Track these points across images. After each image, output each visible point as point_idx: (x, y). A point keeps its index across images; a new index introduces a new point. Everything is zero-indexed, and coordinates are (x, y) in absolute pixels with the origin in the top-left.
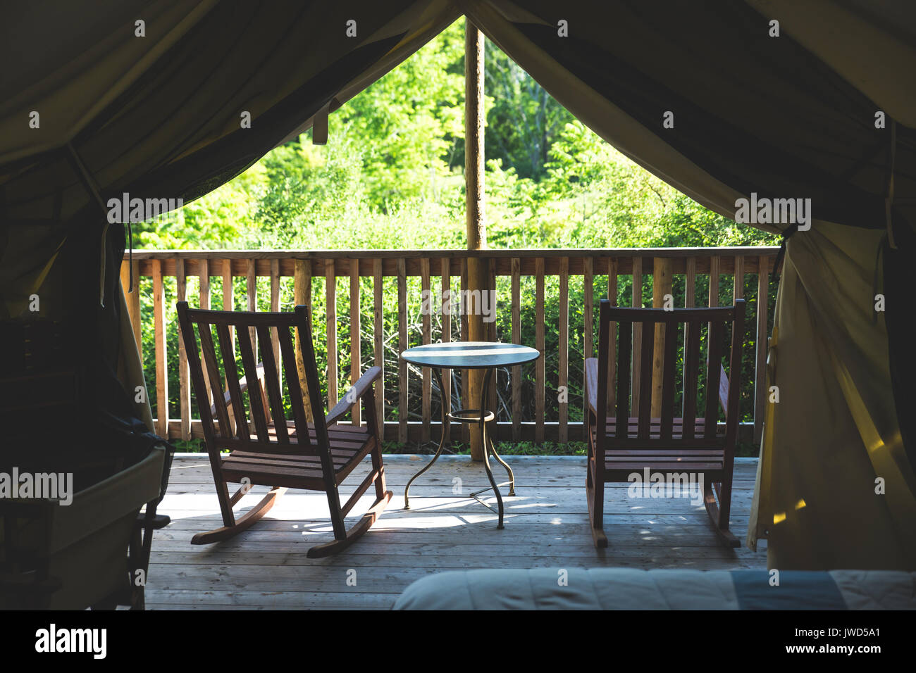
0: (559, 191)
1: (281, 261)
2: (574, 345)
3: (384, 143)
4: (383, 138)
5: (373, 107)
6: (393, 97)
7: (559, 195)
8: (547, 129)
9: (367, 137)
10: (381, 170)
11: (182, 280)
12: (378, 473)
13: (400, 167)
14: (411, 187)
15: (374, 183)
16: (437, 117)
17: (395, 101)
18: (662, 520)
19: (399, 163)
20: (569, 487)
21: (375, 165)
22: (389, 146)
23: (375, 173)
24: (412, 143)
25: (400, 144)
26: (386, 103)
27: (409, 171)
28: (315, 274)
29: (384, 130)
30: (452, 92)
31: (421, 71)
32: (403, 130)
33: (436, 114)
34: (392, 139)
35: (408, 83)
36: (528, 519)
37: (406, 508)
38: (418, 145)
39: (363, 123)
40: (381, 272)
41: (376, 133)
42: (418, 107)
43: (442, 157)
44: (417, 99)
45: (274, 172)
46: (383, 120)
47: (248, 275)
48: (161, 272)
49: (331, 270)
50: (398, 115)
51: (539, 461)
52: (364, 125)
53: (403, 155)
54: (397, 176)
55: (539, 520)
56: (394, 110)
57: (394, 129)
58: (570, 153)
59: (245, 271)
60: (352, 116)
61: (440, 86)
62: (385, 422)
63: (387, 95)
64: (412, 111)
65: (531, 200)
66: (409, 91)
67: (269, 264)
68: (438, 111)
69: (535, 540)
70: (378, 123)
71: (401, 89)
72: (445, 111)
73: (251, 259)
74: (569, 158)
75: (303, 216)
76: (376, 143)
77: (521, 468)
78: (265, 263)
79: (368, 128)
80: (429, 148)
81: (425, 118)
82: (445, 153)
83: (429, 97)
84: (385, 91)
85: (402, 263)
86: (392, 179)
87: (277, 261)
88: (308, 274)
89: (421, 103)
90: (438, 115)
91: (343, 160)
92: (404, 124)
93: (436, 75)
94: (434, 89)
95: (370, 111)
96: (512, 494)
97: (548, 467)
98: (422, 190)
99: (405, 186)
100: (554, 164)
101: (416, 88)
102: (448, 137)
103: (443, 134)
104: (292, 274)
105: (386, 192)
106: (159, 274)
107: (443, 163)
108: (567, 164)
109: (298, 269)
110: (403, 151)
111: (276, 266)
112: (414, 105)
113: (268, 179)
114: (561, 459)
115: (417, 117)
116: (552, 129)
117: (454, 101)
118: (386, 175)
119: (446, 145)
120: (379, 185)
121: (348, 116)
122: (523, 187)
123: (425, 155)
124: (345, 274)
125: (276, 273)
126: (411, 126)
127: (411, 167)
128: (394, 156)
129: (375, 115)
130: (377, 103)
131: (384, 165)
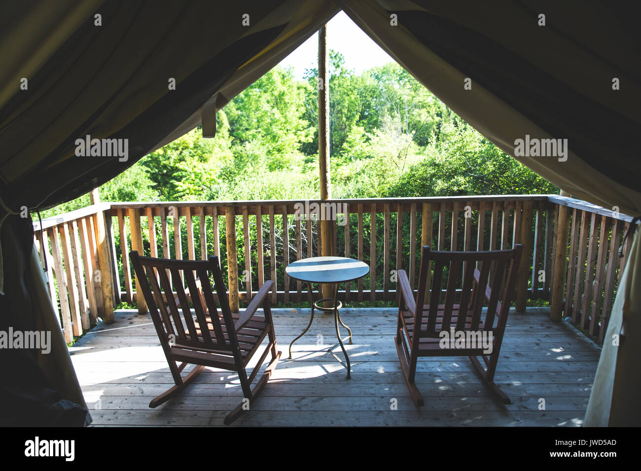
0: (346, 162)
1: (218, 208)
2: (365, 236)
3: (277, 144)
4: (276, 143)
5: (273, 131)
6: (280, 128)
7: (346, 164)
8: (333, 139)
9: (271, 142)
10: (276, 154)
11: (164, 218)
12: (272, 345)
13: (283, 153)
14: (287, 160)
15: (273, 159)
16: (295, 135)
17: (280, 129)
18: (444, 368)
19: (282, 152)
20: (382, 335)
21: (273, 152)
22: (278, 145)
23: (274, 155)
24: (287, 145)
25: (282, 145)
26: (277, 130)
27: (286, 154)
28: (237, 214)
29: (276, 140)
30: (301, 126)
31: (290, 118)
32: (283, 140)
33: (295, 134)
34: (279, 143)
35: (285, 123)
36: (365, 368)
37: (290, 358)
38: (289, 145)
39: (269, 137)
40: (273, 213)
41: (274, 141)
42: (289, 131)
43: (298, 149)
44: (289, 129)
45: (236, 156)
46: (276, 136)
47: (200, 215)
48: (152, 214)
49: (245, 212)
50: (281, 134)
51: (360, 312)
52: (270, 138)
53: (284, 149)
54: (282, 156)
55: (371, 368)
56: (280, 133)
57: (280, 139)
58: (350, 147)
59: (199, 213)
60: (265, 135)
61: (297, 124)
62: (277, 292)
63: (277, 127)
64: (287, 133)
65: (335, 166)
66: (285, 125)
67: (211, 209)
68: (296, 132)
69: (372, 391)
70: (274, 137)
71: (282, 125)
72: (299, 132)
73: (201, 207)
74: (349, 149)
75: (240, 176)
76: (274, 145)
77: (351, 319)
78: (209, 209)
79: (271, 139)
80: (293, 146)
81: (291, 135)
82: (299, 148)
83: (293, 128)
84: (277, 125)
85: (284, 208)
86: (280, 157)
87: (216, 208)
88: (233, 214)
89: (290, 130)
90: (296, 134)
91: (257, 151)
92: (284, 138)
93: (295, 119)
94: (295, 124)
95: (272, 133)
96: (350, 343)
97: (366, 317)
98: (291, 161)
99: (284, 160)
100: (344, 151)
101: (288, 124)
102: (300, 142)
103: (298, 141)
104: (224, 214)
105: (278, 162)
106: (151, 216)
107: (298, 151)
108: (349, 151)
109: (227, 212)
110: (284, 147)
111: (215, 210)
112: (287, 130)
113: (234, 158)
114: (372, 311)
115: (288, 135)
116: (335, 139)
117: (302, 129)
118: (278, 156)
119: (299, 145)
120: (275, 160)
121: (263, 135)
122: (332, 161)
123: (292, 149)
124: (253, 214)
125: (216, 214)
126: (286, 138)
127: (286, 153)
128: (280, 149)
129: (274, 134)
130: (274, 130)
131: (277, 152)
